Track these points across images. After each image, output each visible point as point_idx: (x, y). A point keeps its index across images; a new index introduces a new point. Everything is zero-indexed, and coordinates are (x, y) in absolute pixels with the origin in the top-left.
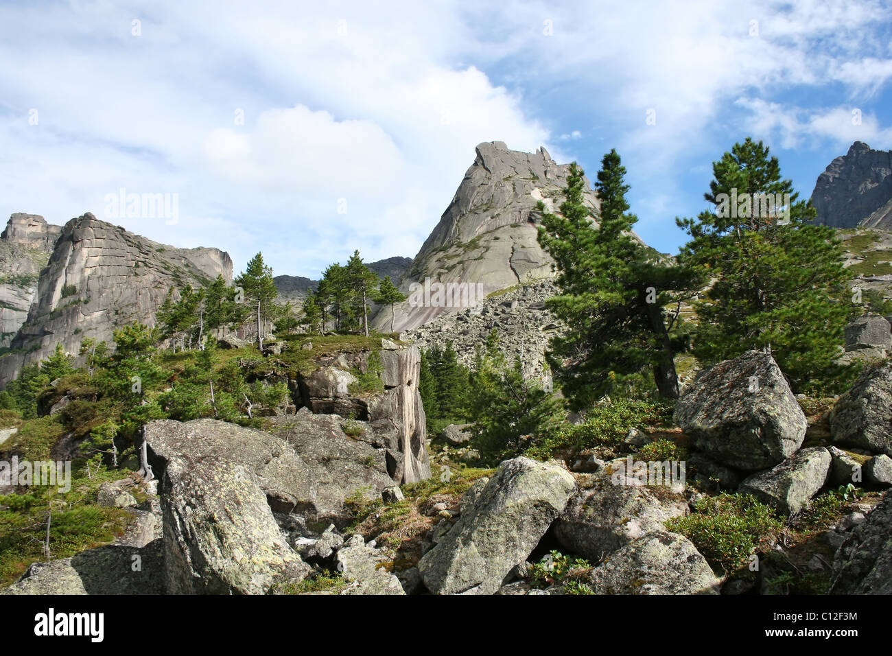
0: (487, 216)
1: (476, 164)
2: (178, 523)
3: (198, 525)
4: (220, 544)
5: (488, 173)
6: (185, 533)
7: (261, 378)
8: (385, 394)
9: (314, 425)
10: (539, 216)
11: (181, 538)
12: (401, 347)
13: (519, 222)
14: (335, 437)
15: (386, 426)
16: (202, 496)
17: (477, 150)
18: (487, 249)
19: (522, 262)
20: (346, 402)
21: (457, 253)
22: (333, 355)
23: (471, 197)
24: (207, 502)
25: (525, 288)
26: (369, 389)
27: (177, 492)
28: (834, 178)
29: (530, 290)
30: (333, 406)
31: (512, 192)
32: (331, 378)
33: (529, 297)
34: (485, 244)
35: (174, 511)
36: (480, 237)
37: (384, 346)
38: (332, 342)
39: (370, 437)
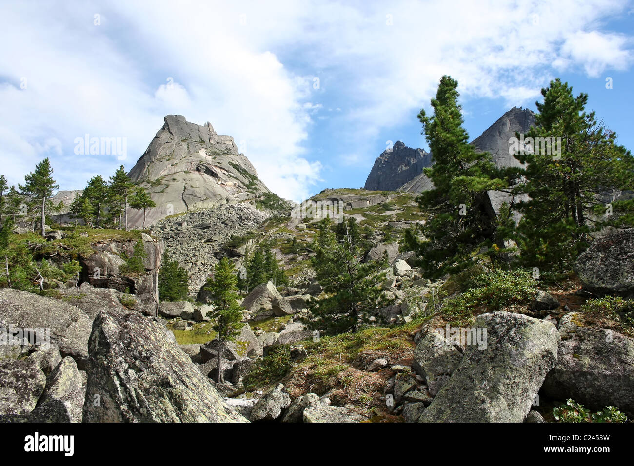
0: (169, 164)
1: (163, 128)
2: (119, 389)
3: (146, 391)
4: (178, 411)
5: (172, 136)
6: (129, 401)
7: (47, 258)
8: (147, 274)
9: (98, 296)
10: (203, 167)
11: (124, 407)
12: (155, 240)
13: (190, 170)
14: (115, 306)
15: (148, 299)
16: (148, 358)
17: (165, 119)
18: (167, 186)
19: (190, 197)
20: (117, 279)
21: (146, 187)
22: (106, 242)
23: (158, 150)
24: (155, 364)
25: (191, 214)
26: (135, 270)
27: (116, 354)
28: (385, 161)
29: (195, 215)
30: (108, 282)
31: (186, 150)
32: (106, 260)
33: (194, 220)
34: (166, 183)
35: (114, 375)
36: (163, 178)
37: (144, 239)
38: (103, 233)
39: (141, 307)
